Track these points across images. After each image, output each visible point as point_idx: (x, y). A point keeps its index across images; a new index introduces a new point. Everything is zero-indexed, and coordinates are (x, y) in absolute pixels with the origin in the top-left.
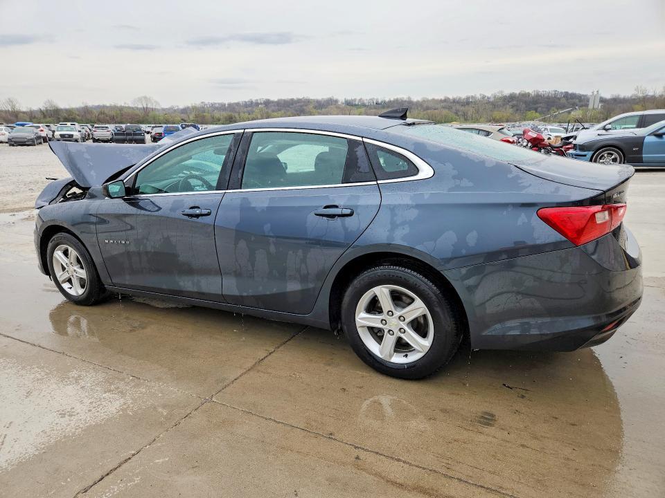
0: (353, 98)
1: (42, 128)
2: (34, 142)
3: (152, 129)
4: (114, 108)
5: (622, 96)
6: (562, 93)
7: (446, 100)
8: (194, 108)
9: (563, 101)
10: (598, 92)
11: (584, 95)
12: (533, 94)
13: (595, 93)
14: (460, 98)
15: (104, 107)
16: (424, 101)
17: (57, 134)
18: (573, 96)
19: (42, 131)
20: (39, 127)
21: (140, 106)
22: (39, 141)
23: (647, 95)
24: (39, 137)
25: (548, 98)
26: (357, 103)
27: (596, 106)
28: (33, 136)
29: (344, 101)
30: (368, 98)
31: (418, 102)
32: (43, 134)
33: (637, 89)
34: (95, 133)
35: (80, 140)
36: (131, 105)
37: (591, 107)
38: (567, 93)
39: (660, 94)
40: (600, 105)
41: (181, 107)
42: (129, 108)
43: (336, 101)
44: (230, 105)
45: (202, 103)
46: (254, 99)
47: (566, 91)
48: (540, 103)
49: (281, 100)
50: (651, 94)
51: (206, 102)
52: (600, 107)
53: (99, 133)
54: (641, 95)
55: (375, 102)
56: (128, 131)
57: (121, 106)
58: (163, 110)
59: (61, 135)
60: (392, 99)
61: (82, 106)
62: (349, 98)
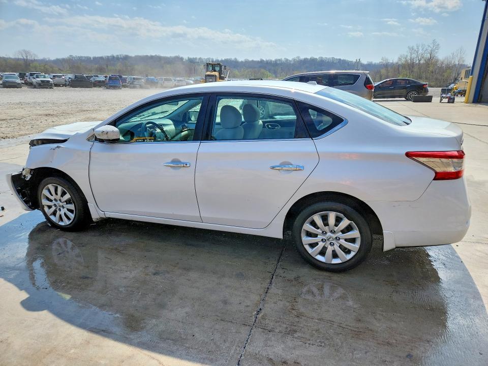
0: (194, 57)
6: (337, 59)
7: (262, 61)
14: (271, 61)
16: (246, 62)
26: (197, 61)
29: (187, 59)
30: (206, 58)
31: (242, 62)
33: (382, 59)
38: (340, 59)
43: (182, 59)
44: (95, 58)
45: (70, 56)
46: (115, 55)
49: (138, 56)
51: (74, 56)
55: (211, 60)
60: (223, 59)
62: (191, 57)
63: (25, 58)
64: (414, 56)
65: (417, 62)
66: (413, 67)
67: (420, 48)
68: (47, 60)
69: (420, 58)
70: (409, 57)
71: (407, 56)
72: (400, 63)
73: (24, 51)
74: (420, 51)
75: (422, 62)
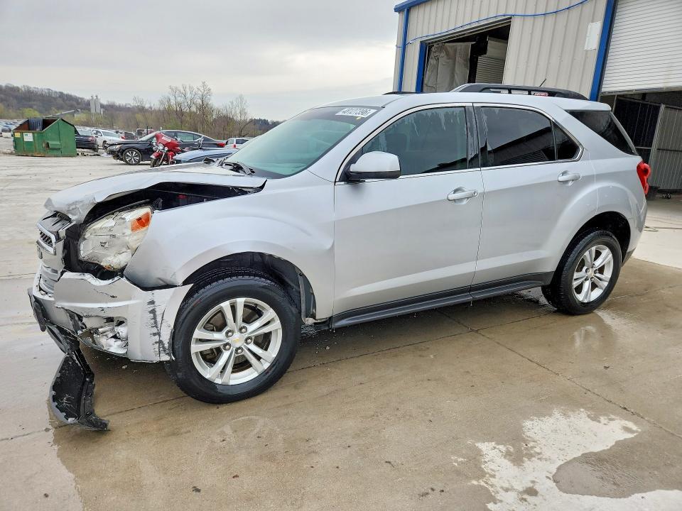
9: (60, 101)
11: (81, 98)
12: (23, 89)
13: (95, 98)
18: (69, 98)
25: (42, 95)
27: (98, 111)
37: (93, 111)
40: (102, 110)
47: (61, 91)
48: (34, 100)
52: (102, 113)
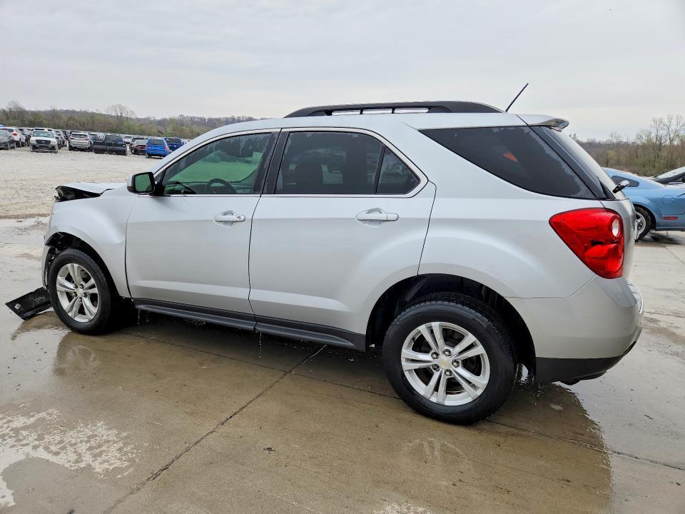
1: (15, 132)
2: (6, 146)
3: (133, 141)
4: (85, 113)
5: (597, 141)
8: (172, 121)
10: (575, 135)
15: (73, 112)
17: (33, 139)
19: (16, 135)
20: (12, 131)
21: (114, 114)
22: (12, 145)
23: (621, 142)
24: (13, 141)
28: (6, 140)
32: (17, 138)
33: (611, 135)
34: (72, 140)
35: (57, 147)
36: (103, 113)
39: (633, 141)
41: (158, 118)
42: (101, 115)
50: (625, 140)
53: (76, 141)
54: (615, 141)
56: (108, 141)
57: (93, 113)
58: (138, 119)
59: (37, 141)
61: (50, 109)
63: (119, 114)
64: (662, 133)
65: (668, 142)
66: (660, 150)
67: (674, 122)
68: (152, 119)
69: (672, 136)
70: (653, 135)
71: (650, 133)
72: (639, 142)
73: (120, 106)
74: (673, 127)
75: (675, 143)
